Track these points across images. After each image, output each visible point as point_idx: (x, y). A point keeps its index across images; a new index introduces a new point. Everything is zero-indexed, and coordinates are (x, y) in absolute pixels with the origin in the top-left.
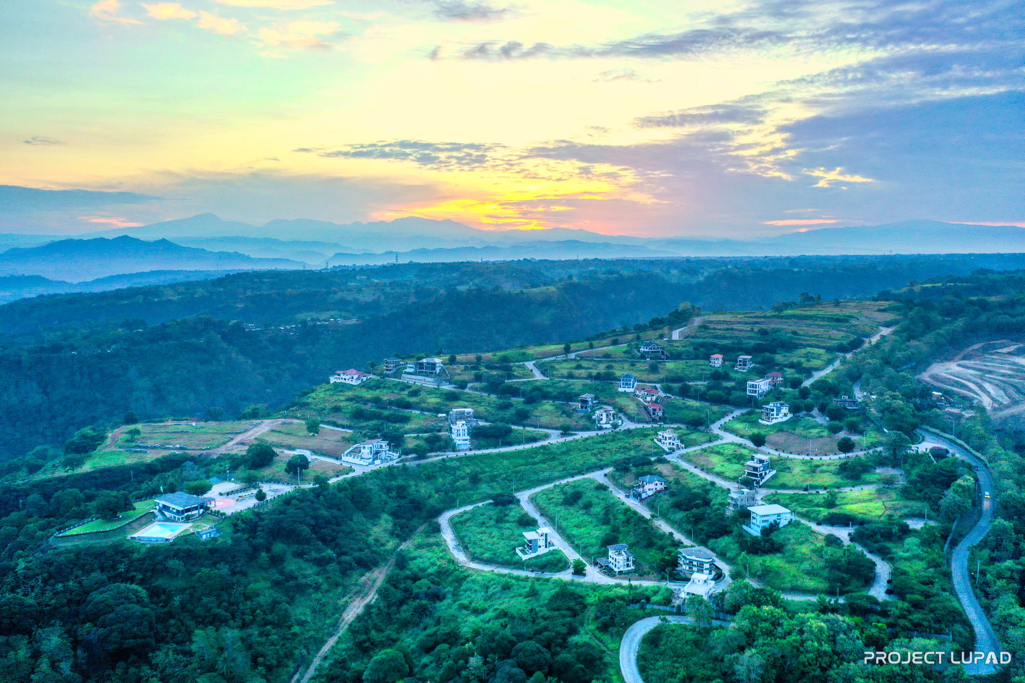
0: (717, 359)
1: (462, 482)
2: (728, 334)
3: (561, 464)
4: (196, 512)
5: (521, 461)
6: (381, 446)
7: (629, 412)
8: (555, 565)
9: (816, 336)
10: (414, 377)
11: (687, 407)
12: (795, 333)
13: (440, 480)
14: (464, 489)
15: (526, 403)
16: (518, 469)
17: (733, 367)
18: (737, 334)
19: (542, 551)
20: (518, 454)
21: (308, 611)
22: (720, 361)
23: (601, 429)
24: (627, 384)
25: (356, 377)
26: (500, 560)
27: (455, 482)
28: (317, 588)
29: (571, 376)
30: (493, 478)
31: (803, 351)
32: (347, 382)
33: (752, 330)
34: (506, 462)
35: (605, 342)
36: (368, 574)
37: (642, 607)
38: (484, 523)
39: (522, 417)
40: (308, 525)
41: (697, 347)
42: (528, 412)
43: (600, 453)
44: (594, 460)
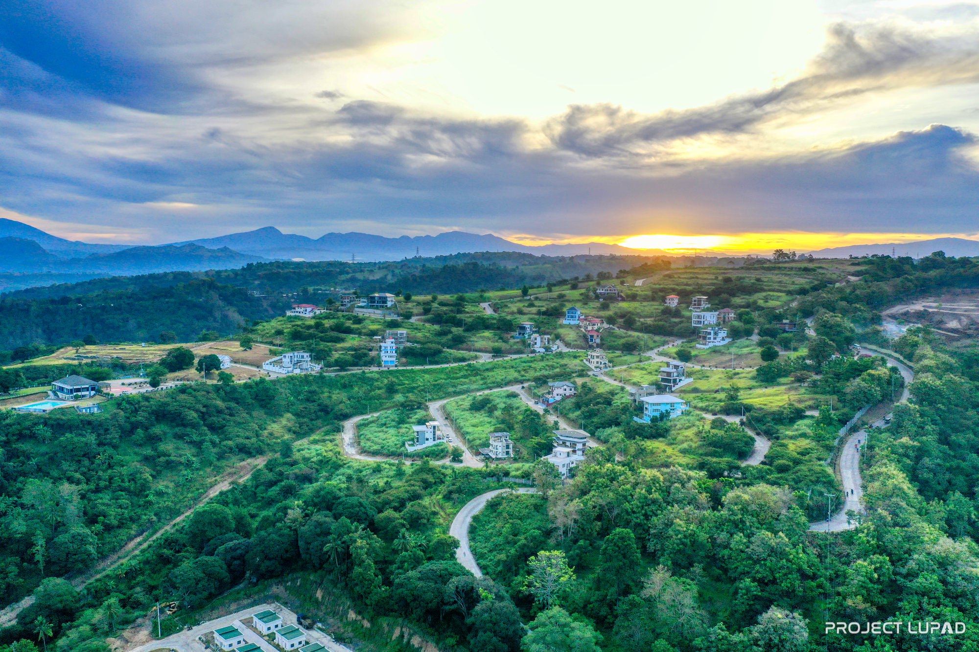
0: (672, 299)
1: (378, 392)
2: (690, 282)
3: (482, 379)
4: (87, 393)
5: (443, 376)
6: (303, 357)
7: (567, 339)
8: (437, 455)
9: (780, 282)
10: (364, 310)
11: (630, 336)
12: (758, 280)
13: (356, 389)
14: (379, 397)
15: (465, 331)
16: (439, 382)
17: (688, 307)
18: (700, 282)
19: (430, 443)
20: (442, 371)
21: (172, 485)
22: (676, 301)
23: (533, 352)
24: (572, 317)
25: (309, 309)
26: (385, 452)
27: (371, 391)
28: (189, 465)
29: (520, 312)
30: (411, 390)
31: (764, 294)
32: (301, 315)
33: (716, 278)
34: (427, 376)
35: (565, 287)
36: (249, 461)
37: (499, 481)
38: (385, 424)
39: (457, 342)
40: (197, 411)
41: (655, 291)
42: (465, 337)
43: (524, 370)
44: (516, 375)
